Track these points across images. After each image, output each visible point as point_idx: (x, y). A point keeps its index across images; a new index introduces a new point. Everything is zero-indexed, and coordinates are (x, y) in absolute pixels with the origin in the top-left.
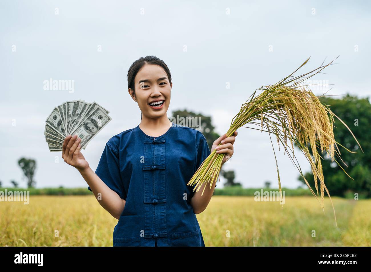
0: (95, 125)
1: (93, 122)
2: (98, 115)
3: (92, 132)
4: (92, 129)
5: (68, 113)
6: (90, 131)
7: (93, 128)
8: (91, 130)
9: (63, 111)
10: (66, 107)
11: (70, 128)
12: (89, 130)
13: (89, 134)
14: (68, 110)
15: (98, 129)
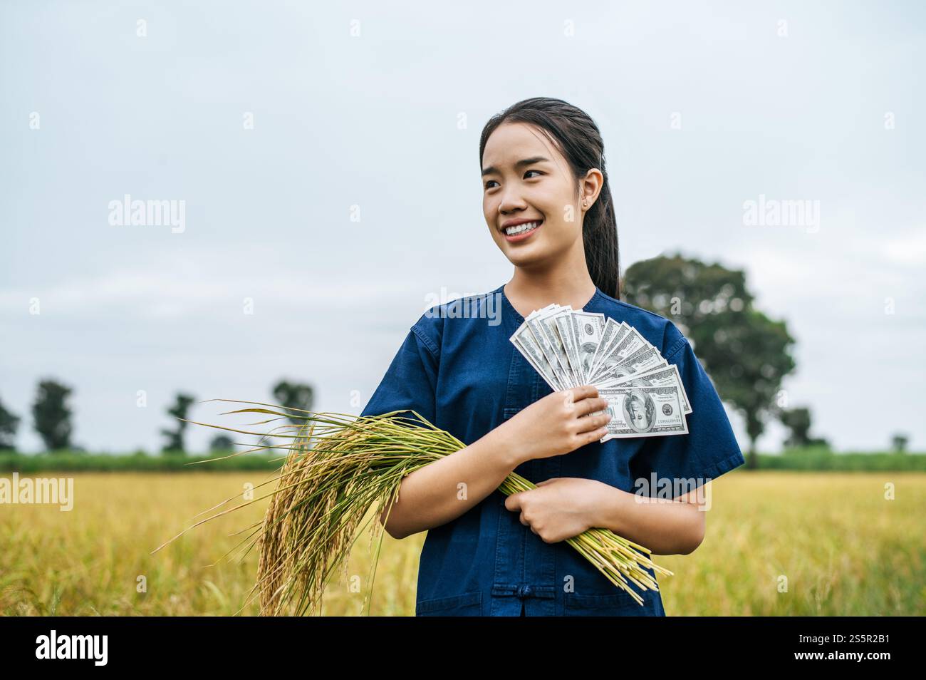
0: (648, 415)
1: (646, 406)
2: (665, 401)
3: (633, 423)
4: (637, 417)
5: (619, 349)
6: (633, 418)
7: (640, 418)
8: (635, 418)
9: (612, 338)
10: (625, 336)
11: (600, 379)
12: (631, 415)
13: (624, 422)
14: (623, 346)
15: (649, 429)
